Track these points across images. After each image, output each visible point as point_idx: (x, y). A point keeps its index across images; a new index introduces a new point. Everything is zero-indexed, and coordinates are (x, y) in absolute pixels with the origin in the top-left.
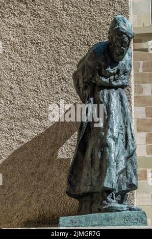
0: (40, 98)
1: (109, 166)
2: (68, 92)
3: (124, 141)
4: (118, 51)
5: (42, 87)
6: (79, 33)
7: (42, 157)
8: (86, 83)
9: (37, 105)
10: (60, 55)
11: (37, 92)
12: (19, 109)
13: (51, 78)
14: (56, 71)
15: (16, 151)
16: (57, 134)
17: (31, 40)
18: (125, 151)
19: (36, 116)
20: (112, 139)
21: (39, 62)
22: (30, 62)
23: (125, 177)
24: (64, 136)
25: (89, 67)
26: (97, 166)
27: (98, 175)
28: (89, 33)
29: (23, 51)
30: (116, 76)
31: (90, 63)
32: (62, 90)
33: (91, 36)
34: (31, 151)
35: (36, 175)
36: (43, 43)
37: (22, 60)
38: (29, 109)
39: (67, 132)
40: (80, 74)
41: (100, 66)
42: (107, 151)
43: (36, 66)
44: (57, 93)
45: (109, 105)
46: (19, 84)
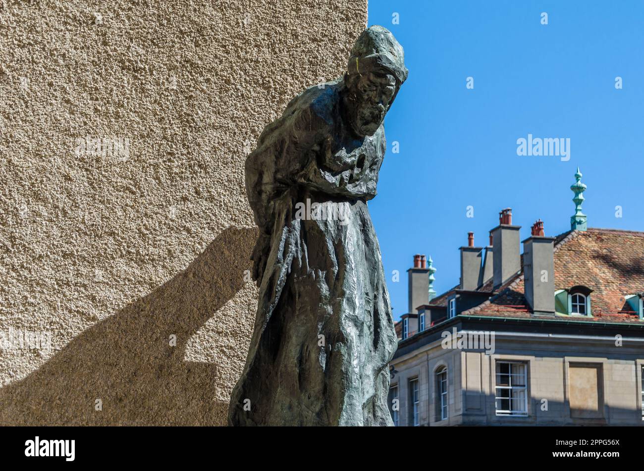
0: (142, 209)
1: (349, 387)
2: (211, 199)
3: (372, 329)
4: (367, 112)
5: (147, 182)
6: (242, 54)
7: (142, 359)
8: (280, 181)
9: (133, 226)
10: (193, 106)
11: (133, 193)
12: (85, 234)
13: (170, 160)
14: (184, 145)
15: (77, 339)
16: (181, 301)
17: (122, 61)
18: (373, 353)
19: (129, 252)
20: (351, 324)
21: (142, 118)
22: (117, 116)
23: (371, 415)
24: (199, 309)
25: (295, 143)
26: (315, 385)
27: (317, 410)
28: (268, 56)
29: (100, 85)
30: (356, 171)
31: (300, 135)
32: (197, 192)
33: (273, 64)
34: (116, 343)
35: (126, 401)
36: (151, 72)
37: (96, 110)
38: (112, 234)
39: (208, 300)
40: (270, 160)
41: (321, 144)
42: (343, 352)
43: (132, 129)
44: (185, 199)
45: (340, 241)
46: (87, 170)
